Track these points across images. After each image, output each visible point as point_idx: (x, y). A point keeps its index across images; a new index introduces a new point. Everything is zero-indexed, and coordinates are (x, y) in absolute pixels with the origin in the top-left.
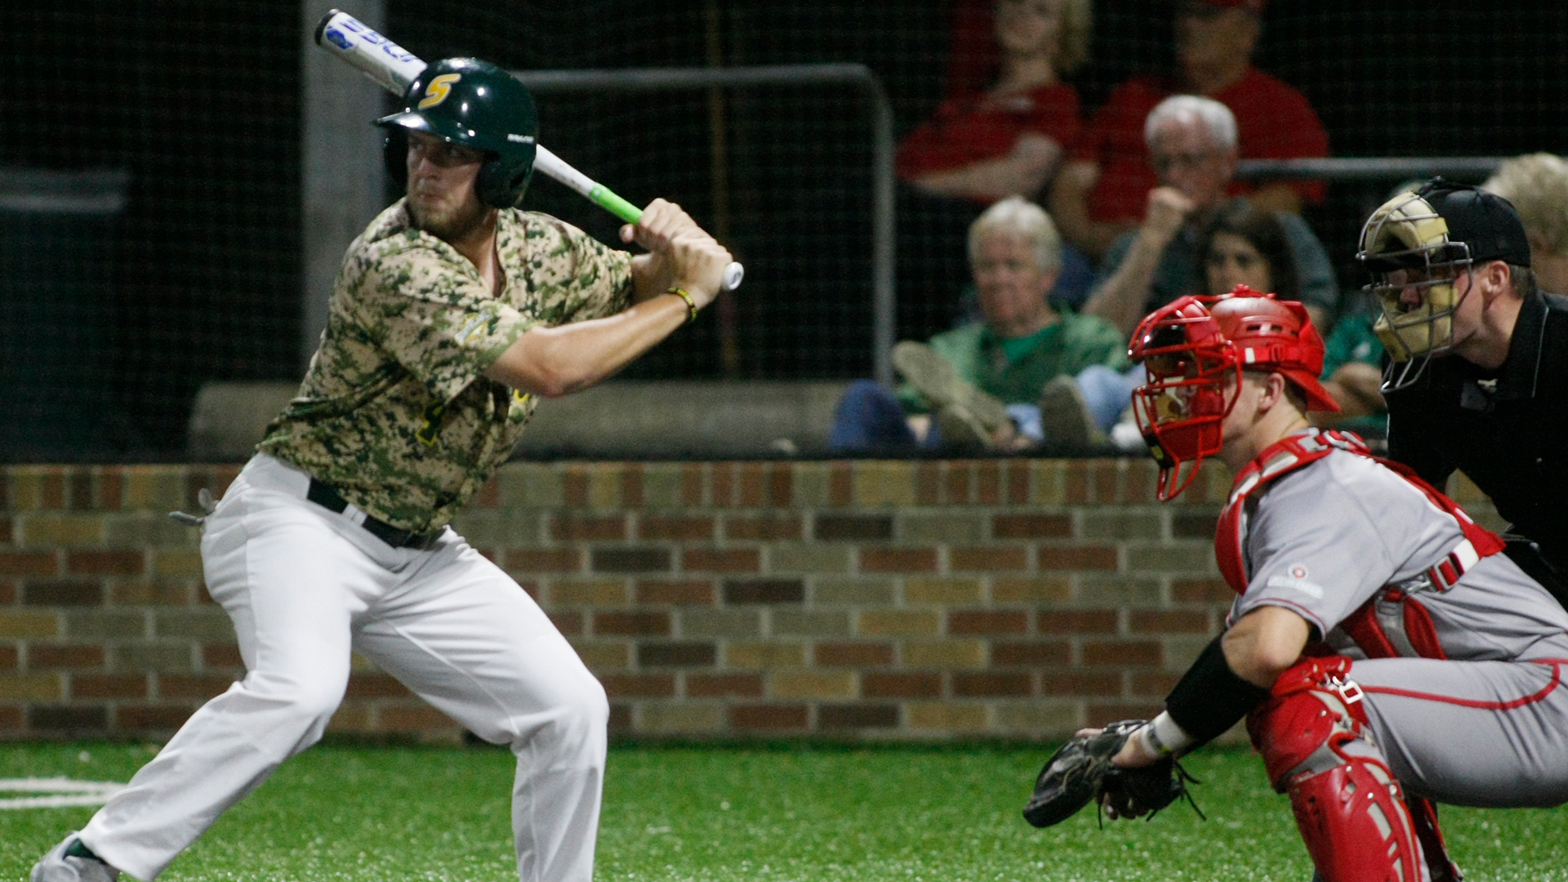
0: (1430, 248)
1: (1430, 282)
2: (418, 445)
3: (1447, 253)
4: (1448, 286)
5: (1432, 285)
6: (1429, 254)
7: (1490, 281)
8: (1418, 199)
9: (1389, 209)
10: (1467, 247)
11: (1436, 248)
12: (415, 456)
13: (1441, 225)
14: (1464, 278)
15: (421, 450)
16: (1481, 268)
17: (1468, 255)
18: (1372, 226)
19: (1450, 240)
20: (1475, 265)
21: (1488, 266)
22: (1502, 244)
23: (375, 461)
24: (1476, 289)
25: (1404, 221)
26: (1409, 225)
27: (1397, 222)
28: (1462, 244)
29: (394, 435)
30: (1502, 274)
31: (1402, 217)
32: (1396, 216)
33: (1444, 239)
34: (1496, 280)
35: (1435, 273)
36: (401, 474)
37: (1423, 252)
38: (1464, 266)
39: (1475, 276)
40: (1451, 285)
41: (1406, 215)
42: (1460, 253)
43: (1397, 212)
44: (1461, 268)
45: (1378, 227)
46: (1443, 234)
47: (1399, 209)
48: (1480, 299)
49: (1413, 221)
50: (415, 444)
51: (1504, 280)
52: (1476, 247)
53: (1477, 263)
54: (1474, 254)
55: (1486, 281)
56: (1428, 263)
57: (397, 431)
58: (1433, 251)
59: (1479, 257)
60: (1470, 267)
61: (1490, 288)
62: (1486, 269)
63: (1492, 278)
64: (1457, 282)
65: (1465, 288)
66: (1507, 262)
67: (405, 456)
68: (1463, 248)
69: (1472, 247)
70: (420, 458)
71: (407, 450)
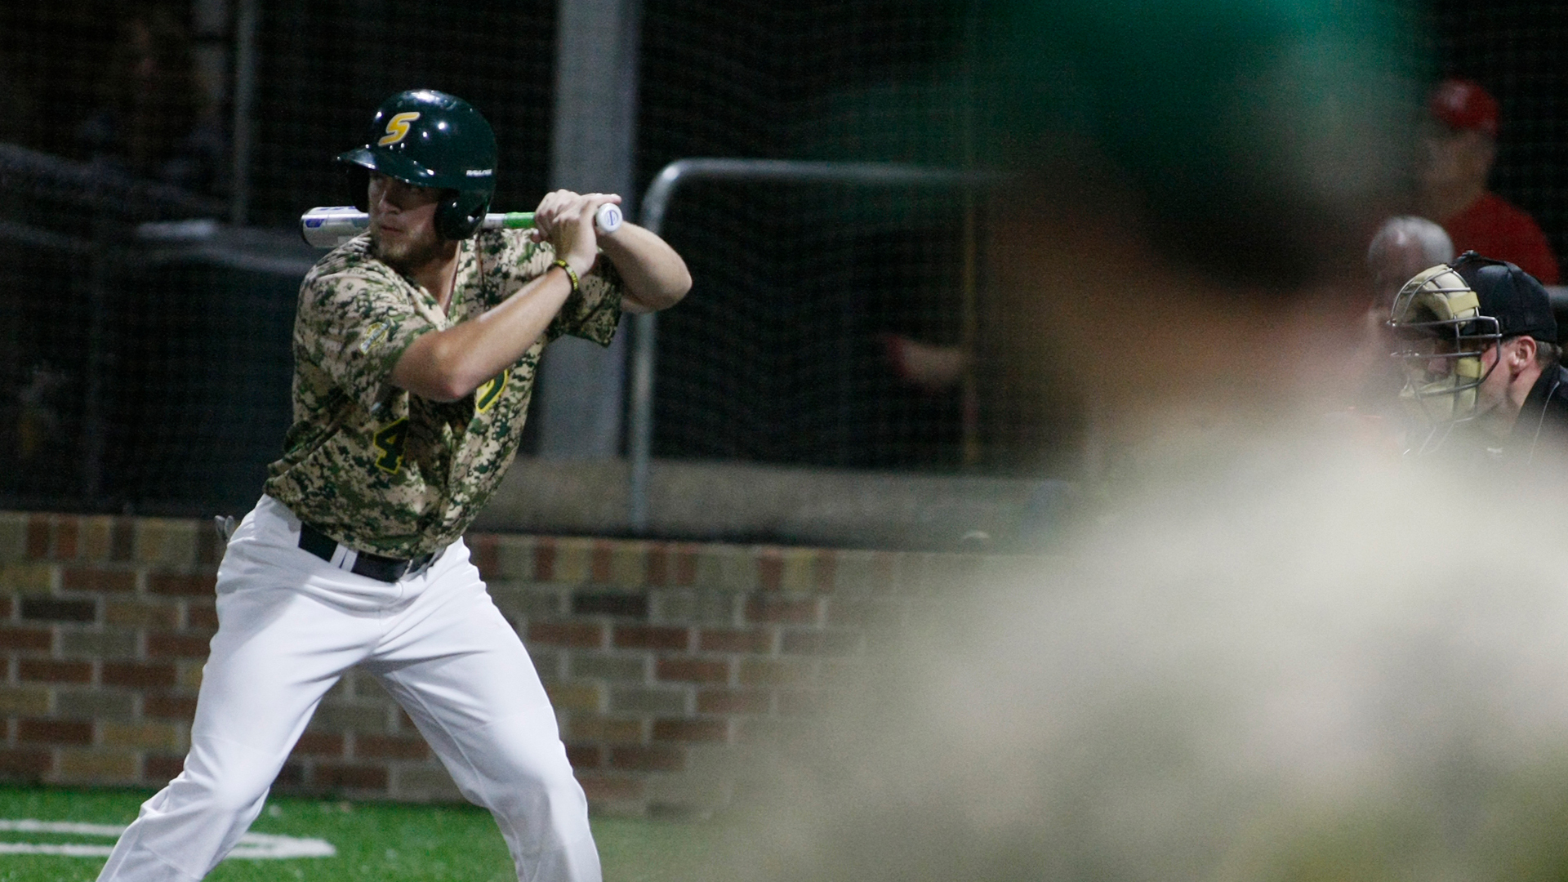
0: (1460, 322)
1: (1460, 354)
2: (380, 474)
3: (1477, 326)
4: (1476, 358)
5: (1461, 357)
6: (1459, 326)
7: (1517, 354)
8: (1452, 272)
9: (1422, 280)
10: (1497, 322)
11: (1466, 321)
12: (380, 485)
13: (1473, 299)
14: (1493, 350)
15: (384, 478)
16: (1509, 342)
17: (1498, 330)
18: (1404, 295)
19: (1480, 315)
20: (1503, 339)
21: (1516, 340)
22: (1530, 319)
23: (343, 495)
24: (1503, 363)
25: (1437, 292)
26: (1441, 295)
27: (1430, 293)
28: (1493, 318)
29: (351, 466)
30: (1528, 348)
31: (1436, 289)
32: (1430, 287)
33: (1475, 312)
34: (1523, 354)
35: (1464, 345)
36: (373, 505)
37: (1455, 323)
38: (1494, 340)
39: (1503, 349)
40: (1479, 358)
41: (1439, 287)
42: (1491, 327)
43: (1430, 283)
44: (1491, 342)
45: (1412, 296)
46: (1474, 308)
47: (1433, 281)
48: (1507, 372)
49: (1446, 293)
50: (377, 474)
51: (1531, 355)
52: (1505, 320)
53: (1508, 336)
54: (1502, 328)
55: (1513, 354)
56: (1458, 335)
57: (352, 462)
58: (1464, 323)
59: (1506, 332)
60: (1499, 341)
61: (1517, 361)
62: (1514, 344)
63: (1519, 352)
64: (1486, 355)
65: (1493, 360)
66: (1535, 339)
67: (369, 486)
68: (1493, 322)
69: (1502, 322)
70: (386, 486)
71: (372, 480)
